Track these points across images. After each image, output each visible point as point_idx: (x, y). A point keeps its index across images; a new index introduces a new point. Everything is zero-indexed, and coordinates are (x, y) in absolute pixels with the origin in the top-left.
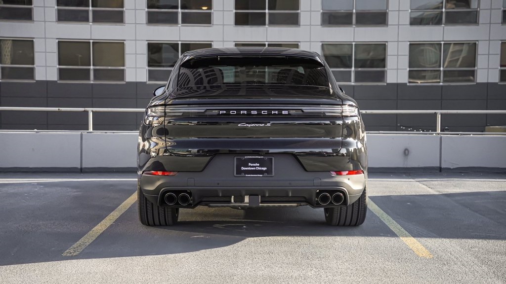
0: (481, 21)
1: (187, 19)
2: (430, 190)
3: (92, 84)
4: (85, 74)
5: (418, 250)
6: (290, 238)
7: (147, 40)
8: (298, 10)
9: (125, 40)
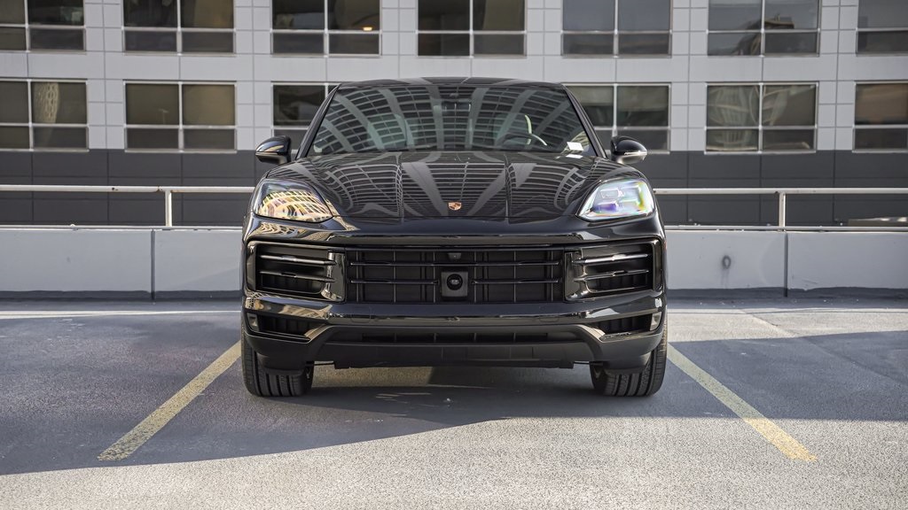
0: (823, 50)
1: (338, 46)
2: (774, 328)
3: (182, 155)
4: (170, 139)
5: (784, 444)
6: (536, 422)
7: (272, 82)
8: (523, 29)
9: (235, 81)
